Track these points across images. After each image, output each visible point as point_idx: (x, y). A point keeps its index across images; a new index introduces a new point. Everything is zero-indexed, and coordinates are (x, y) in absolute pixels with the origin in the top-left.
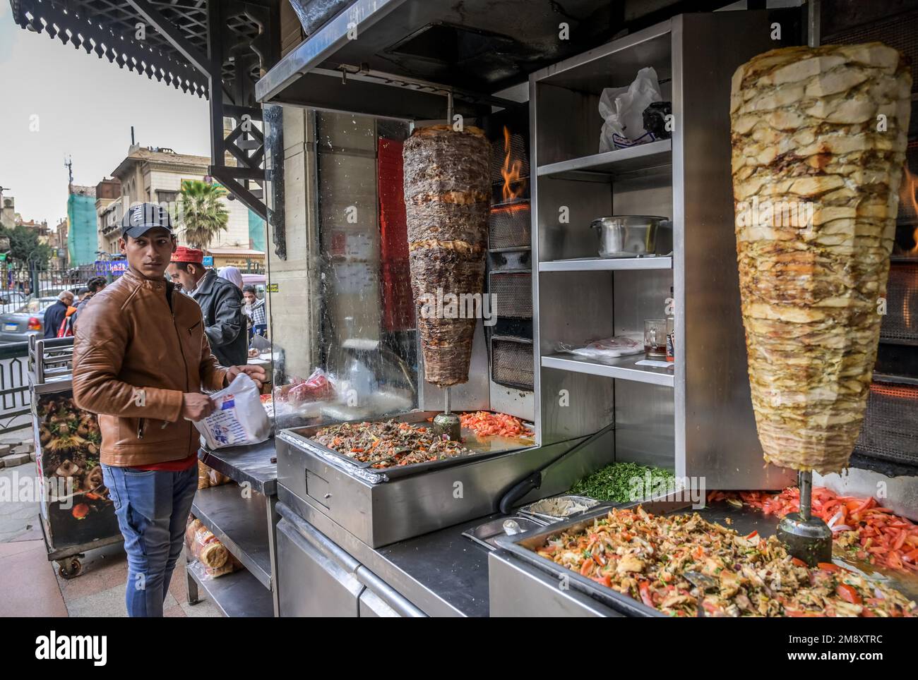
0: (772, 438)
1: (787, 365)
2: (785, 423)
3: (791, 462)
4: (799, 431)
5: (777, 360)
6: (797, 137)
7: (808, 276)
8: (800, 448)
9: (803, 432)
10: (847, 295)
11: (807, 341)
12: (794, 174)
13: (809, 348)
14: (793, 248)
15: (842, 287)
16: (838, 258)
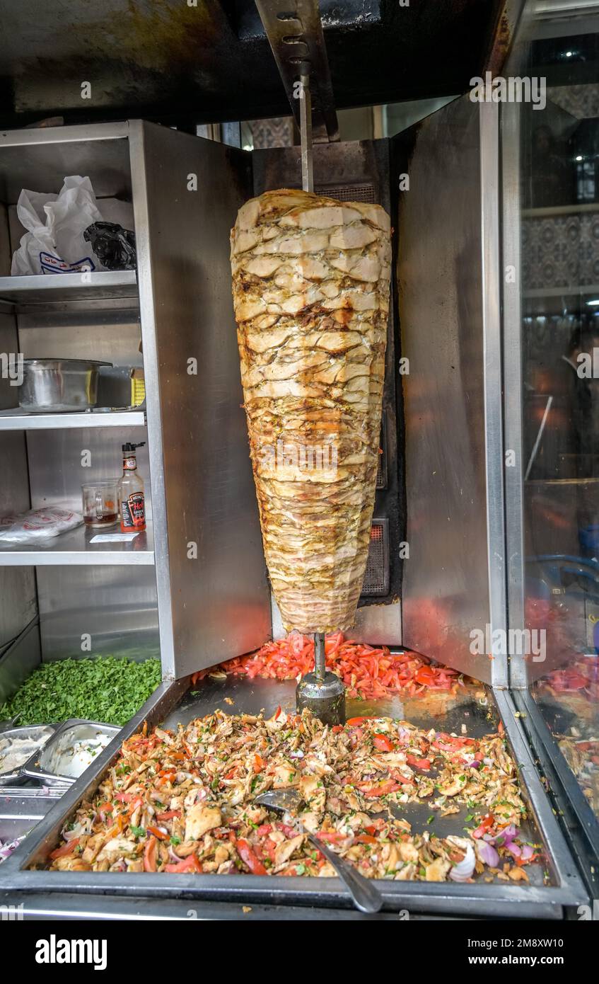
0: (299, 605)
1: (316, 527)
2: (313, 588)
3: (318, 626)
4: (327, 593)
5: (306, 524)
6: (324, 288)
7: (336, 434)
8: (327, 610)
9: (331, 594)
10: (364, 452)
11: (335, 501)
12: (321, 327)
13: (337, 508)
14: (321, 405)
15: (361, 443)
16: (358, 415)
